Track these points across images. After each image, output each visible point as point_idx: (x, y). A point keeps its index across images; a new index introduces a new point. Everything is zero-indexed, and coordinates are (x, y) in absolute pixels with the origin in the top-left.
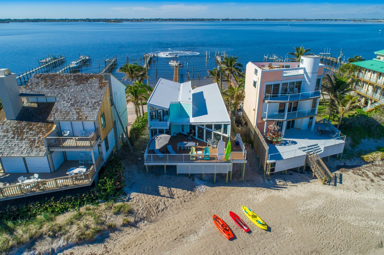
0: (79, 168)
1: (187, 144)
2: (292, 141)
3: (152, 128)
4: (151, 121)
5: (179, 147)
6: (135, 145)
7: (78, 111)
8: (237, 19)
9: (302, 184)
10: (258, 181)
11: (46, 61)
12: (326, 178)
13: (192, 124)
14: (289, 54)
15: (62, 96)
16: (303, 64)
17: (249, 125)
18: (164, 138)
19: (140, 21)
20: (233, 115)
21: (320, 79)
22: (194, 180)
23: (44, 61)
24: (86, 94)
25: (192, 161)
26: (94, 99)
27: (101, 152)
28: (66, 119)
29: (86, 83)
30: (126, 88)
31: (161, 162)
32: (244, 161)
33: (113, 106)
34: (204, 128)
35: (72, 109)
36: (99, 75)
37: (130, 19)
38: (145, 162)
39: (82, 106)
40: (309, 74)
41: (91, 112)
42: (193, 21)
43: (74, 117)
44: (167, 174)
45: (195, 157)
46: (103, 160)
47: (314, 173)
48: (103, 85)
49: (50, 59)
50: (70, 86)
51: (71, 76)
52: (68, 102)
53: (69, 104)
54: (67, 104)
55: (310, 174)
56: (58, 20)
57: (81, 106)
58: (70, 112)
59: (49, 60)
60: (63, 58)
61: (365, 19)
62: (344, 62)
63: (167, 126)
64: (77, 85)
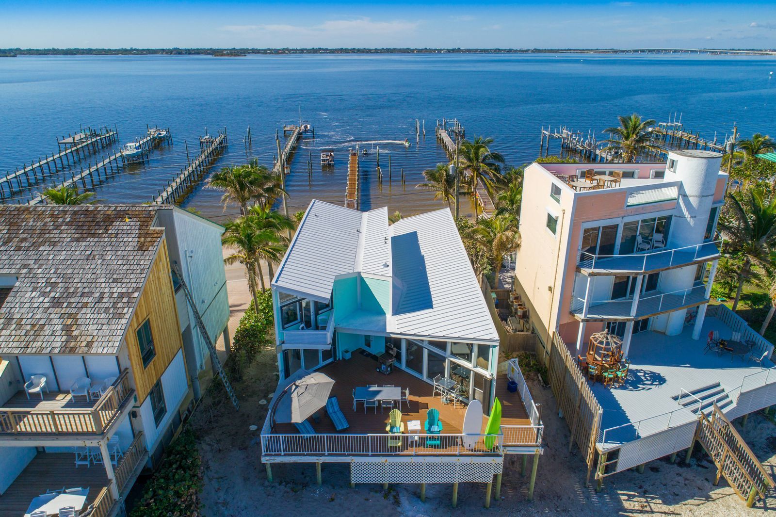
0: (65, 492)
1: (378, 392)
2: (652, 373)
3: (285, 347)
4: (284, 328)
5: (356, 401)
6: (244, 378)
7: (69, 322)
8: (477, 50)
9: (692, 507)
10: (572, 496)
11: (74, 139)
12: (757, 493)
13: (393, 336)
14: (607, 131)
15: (31, 275)
16: (674, 172)
17: (532, 319)
18: (315, 387)
19: (282, 53)
20: (489, 288)
21: (716, 208)
22: (397, 503)
23: (70, 140)
24: (99, 267)
25: (394, 452)
26: (119, 285)
27: (140, 432)
28: (29, 350)
29: (102, 234)
30: (223, 232)
31: (307, 455)
32: (535, 449)
33: (181, 292)
34: (424, 346)
35: (52, 316)
36: (140, 209)
37: (262, 50)
38: (263, 454)
39: (82, 307)
40: (691, 199)
41: (105, 327)
42: (388, 52)
43: (55, 344)
44: (324, 482)
45: (401, 439)
46: (146, 451)
47: (721, 473)
48: (149, 239)
49: (83, 136)
50: (59, 242)
51: (65, 212)
52: (44, 294)
53: (47, 300)
54: (41, 299)
55: (704, 470)
56: (115, 50)
57: (80, 305)
58: (44, 325)
59: (81, 139)
60: (111, 133)
61: (733, 50)
62: (715, 144)
63: (325, 343)
64: (78, 240)
